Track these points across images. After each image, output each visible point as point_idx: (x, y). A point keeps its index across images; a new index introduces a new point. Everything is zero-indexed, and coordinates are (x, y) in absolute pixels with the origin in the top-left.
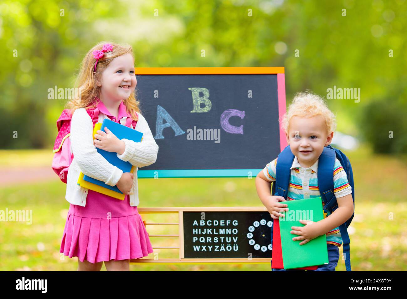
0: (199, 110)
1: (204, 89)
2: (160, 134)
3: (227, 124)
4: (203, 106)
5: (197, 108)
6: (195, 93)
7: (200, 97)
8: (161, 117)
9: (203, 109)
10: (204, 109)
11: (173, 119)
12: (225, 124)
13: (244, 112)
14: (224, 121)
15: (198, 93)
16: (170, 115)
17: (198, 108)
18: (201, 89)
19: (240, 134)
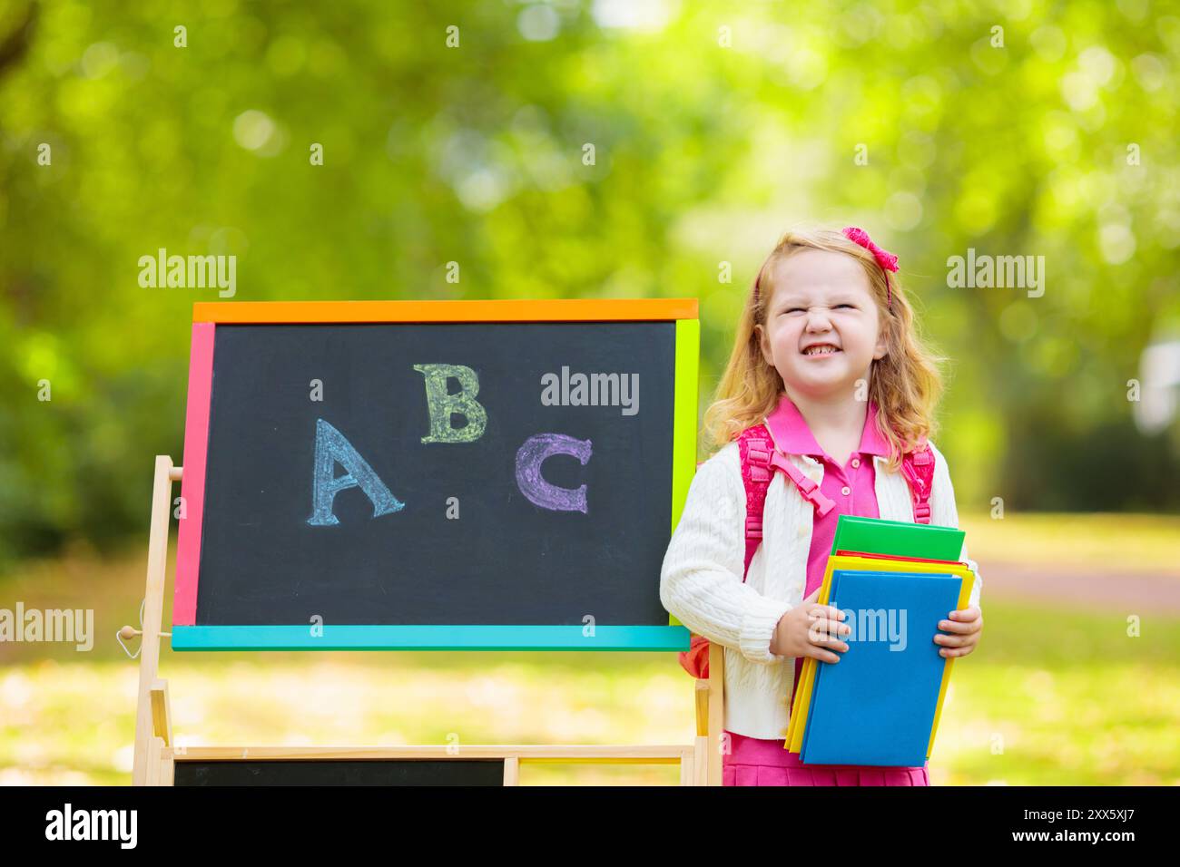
0: (449, 435)
1: (462, 369)
2: (325, 510)
3: (535, 479)
4: (459, 421)
5: (440, 429)
6: (434, 379)
7: (450, 393)
8: (329, 458)
9: (462, 431)
10: (465, 433)
11: (366, 464)
12: (529, 480)
13: (588, 441)
14: (528, 471)
15: (444, 382)
16: (357, 450)
17: (444, 429)
18: (455, 367)
19: (577, 514)
